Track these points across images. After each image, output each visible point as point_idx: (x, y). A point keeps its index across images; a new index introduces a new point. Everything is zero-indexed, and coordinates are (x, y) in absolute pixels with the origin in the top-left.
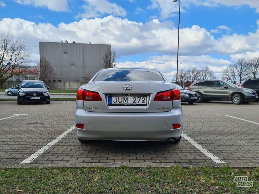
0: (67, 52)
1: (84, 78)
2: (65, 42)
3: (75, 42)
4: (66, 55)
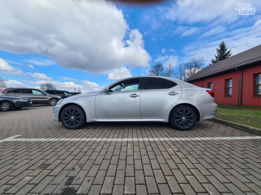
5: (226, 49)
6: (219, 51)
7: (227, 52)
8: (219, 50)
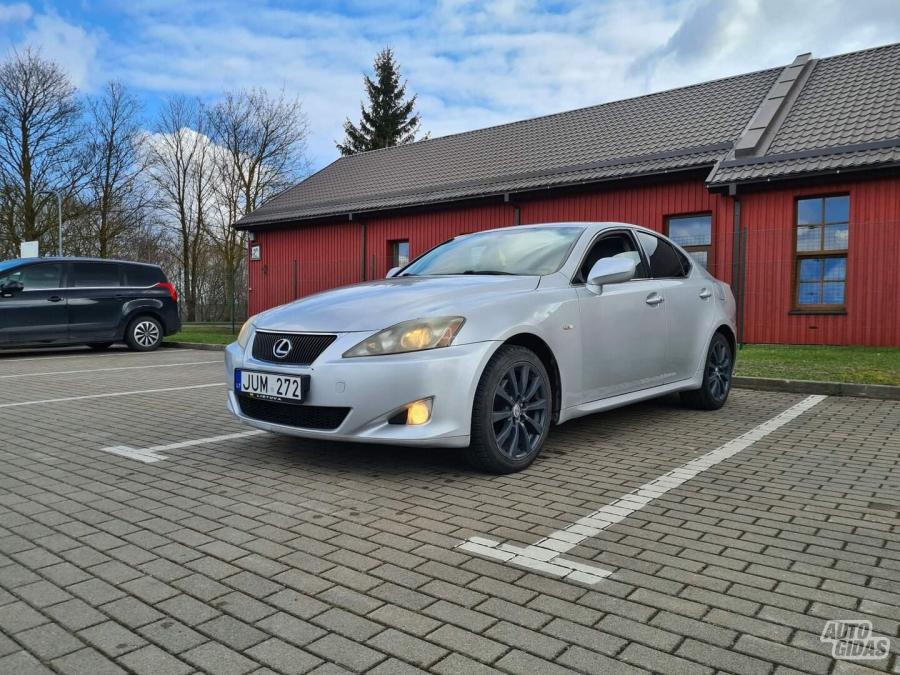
5: (401, 93)
6: (374, 92)
7: (402, 103)
8: (375, 88)
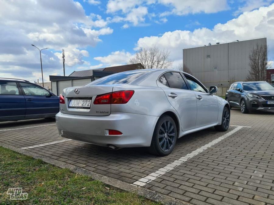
0: (209, 56)
1: (229, 82)
2: (208, 45)
3: (219, 43)
4: (209, 59)
